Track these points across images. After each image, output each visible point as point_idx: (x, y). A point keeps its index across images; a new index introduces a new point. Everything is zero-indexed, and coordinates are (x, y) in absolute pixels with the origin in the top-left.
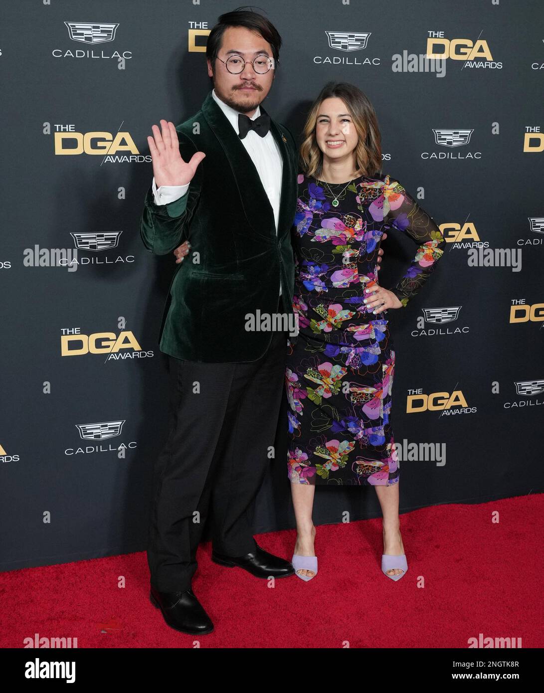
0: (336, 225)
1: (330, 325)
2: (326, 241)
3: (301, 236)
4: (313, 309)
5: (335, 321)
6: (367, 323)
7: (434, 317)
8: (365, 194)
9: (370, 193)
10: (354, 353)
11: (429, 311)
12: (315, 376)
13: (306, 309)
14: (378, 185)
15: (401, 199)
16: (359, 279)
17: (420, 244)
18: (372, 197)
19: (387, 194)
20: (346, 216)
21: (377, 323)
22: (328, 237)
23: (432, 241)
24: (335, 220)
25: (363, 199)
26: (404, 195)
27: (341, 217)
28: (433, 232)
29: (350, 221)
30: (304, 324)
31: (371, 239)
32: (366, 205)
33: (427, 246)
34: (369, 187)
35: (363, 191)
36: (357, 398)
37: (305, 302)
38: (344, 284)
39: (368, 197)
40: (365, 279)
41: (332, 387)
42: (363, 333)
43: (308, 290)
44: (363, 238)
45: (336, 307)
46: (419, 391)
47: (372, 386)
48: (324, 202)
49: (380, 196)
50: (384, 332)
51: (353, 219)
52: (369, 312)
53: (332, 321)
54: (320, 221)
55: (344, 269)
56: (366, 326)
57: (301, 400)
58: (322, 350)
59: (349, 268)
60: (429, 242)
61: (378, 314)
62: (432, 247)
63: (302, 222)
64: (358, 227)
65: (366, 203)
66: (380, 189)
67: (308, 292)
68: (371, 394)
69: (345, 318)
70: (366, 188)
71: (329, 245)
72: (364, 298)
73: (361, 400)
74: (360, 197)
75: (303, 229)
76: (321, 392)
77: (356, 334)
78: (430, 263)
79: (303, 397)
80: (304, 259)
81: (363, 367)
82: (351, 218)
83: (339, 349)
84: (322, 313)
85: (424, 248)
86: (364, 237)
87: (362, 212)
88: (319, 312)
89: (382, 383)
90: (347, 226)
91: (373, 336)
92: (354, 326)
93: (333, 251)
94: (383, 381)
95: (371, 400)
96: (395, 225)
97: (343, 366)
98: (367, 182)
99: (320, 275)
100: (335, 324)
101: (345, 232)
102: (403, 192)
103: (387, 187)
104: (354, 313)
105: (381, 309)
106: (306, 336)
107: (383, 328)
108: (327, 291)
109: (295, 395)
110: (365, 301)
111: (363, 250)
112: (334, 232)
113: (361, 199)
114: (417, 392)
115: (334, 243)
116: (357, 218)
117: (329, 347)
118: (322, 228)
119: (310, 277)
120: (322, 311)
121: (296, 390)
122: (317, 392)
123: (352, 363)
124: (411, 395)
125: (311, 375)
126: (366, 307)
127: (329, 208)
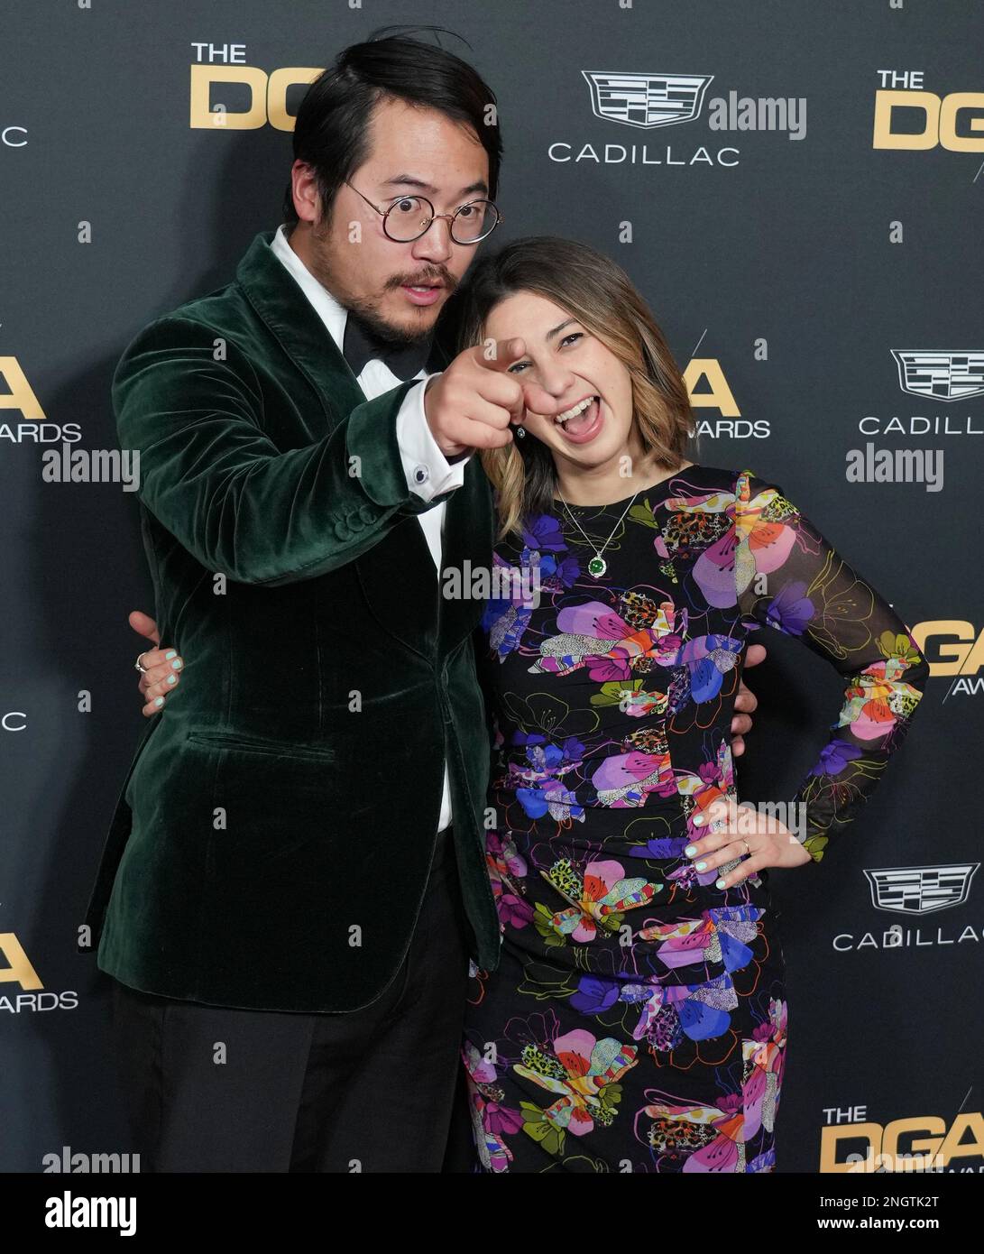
0: (598, 624)
1: (590, 922)
2: (572, 670)
3: (502, 660)
4: (542, 872)
5: (604, 910)
6: (698, 917)
7: (899, 895)
8: (681, 532)
9: (695, 528)
10: (658, 1001)
11: (884, 878)
12: (546, 1069)
13: (522, 872)
14: (717, 503)
15: (788, 538)
16: (674, 784)
17: (850, 670)
18: (701, 538)
19: (744, 530)
20: (628, 596)
21: (727, 917)
22: (576, 659)
23: (886, 660)
24: (597, 610)
25: (676, 545)
26: (795, 527)
27: (613, 600)
28: (887, 636)
29: (640, 610)
30: (517, 915)
31: (704, 660)
32: (685, 562)
33: (871, 676)
34: (690, 510)
35: (673, 523)
36: (667, 1136)
37: (520, 852)
38: (630, 796)
39: (689, 537)
40: (690, 785)
41: (595, 1102)
42: (684, 945)
43: (530, 815)
44: (679, 659)
45: (607, 870)
46: (856, 1112)
47: (711, 1103)
48: (561, 557)
49: (723, 534)
50: (750, 945)
51: (648, 604)
52: (703, 882)
53: (595, 909)
54: (555, 614)
55: (628, 751)
56: (694, 924)
57: (506, 1138)
58: (567, 992)
59: (642, 751)
60: (876, 666)
61: (731, 889)
62: (886, 681)
63: (504, 619)
64: (662, 627)
65: (685, 556)
66: (723, 515)
67: (530, 821)
68: (707, 1126)
69: (631, 902)
70: (682, 513)
71: (583, 682)
72: (688, 842)
73: (679, 1143)
74: (666, 538)
75: (508, 638)
76: (562, 1117)
77: (663, 948)
78: (885, 728)
79: (511, 1130)
80: (515, 727)
81: (686, 1047)
82: (641, 601)
83: (616, 989)
84: (567, 886)
85: (863, 683)
86: (680, 654)
87: (675, 581)
88: (558, 883)
89: (740, 1094)
90: (630, 625)
91: (715, 955)
92: (659, 925)
93: (594, 700)
94: (745, 1088)
95: (709, 1142)
96: (773, 619)
97: (625, 1040)
98: (686, 496)
99: (562, 773)
100: (604, 920)
101: (624, 644)
102: (793, 519)
103: (744, 506)
104: (660, 887)
105: (741, 873)
106: (522, 949)
107: (746, 931)
108: (582, 819)
109: (488, 1122)
110: (690, 851)
111: (680, 692)
112: (593, 644)
113: (669, 544)
114: (849, 1114)
115: (594, 676)
116: (659, 600)
117: (586, 985)
118: (558, 632)
119: (534, 776)
120: (566, 880)
121: (491, 1108)
122: (552, 1116)
123: (654, 1031)
124: (834, 1123)
125: (533, 1065)
126: (693, 870)
127: (577, 574)
